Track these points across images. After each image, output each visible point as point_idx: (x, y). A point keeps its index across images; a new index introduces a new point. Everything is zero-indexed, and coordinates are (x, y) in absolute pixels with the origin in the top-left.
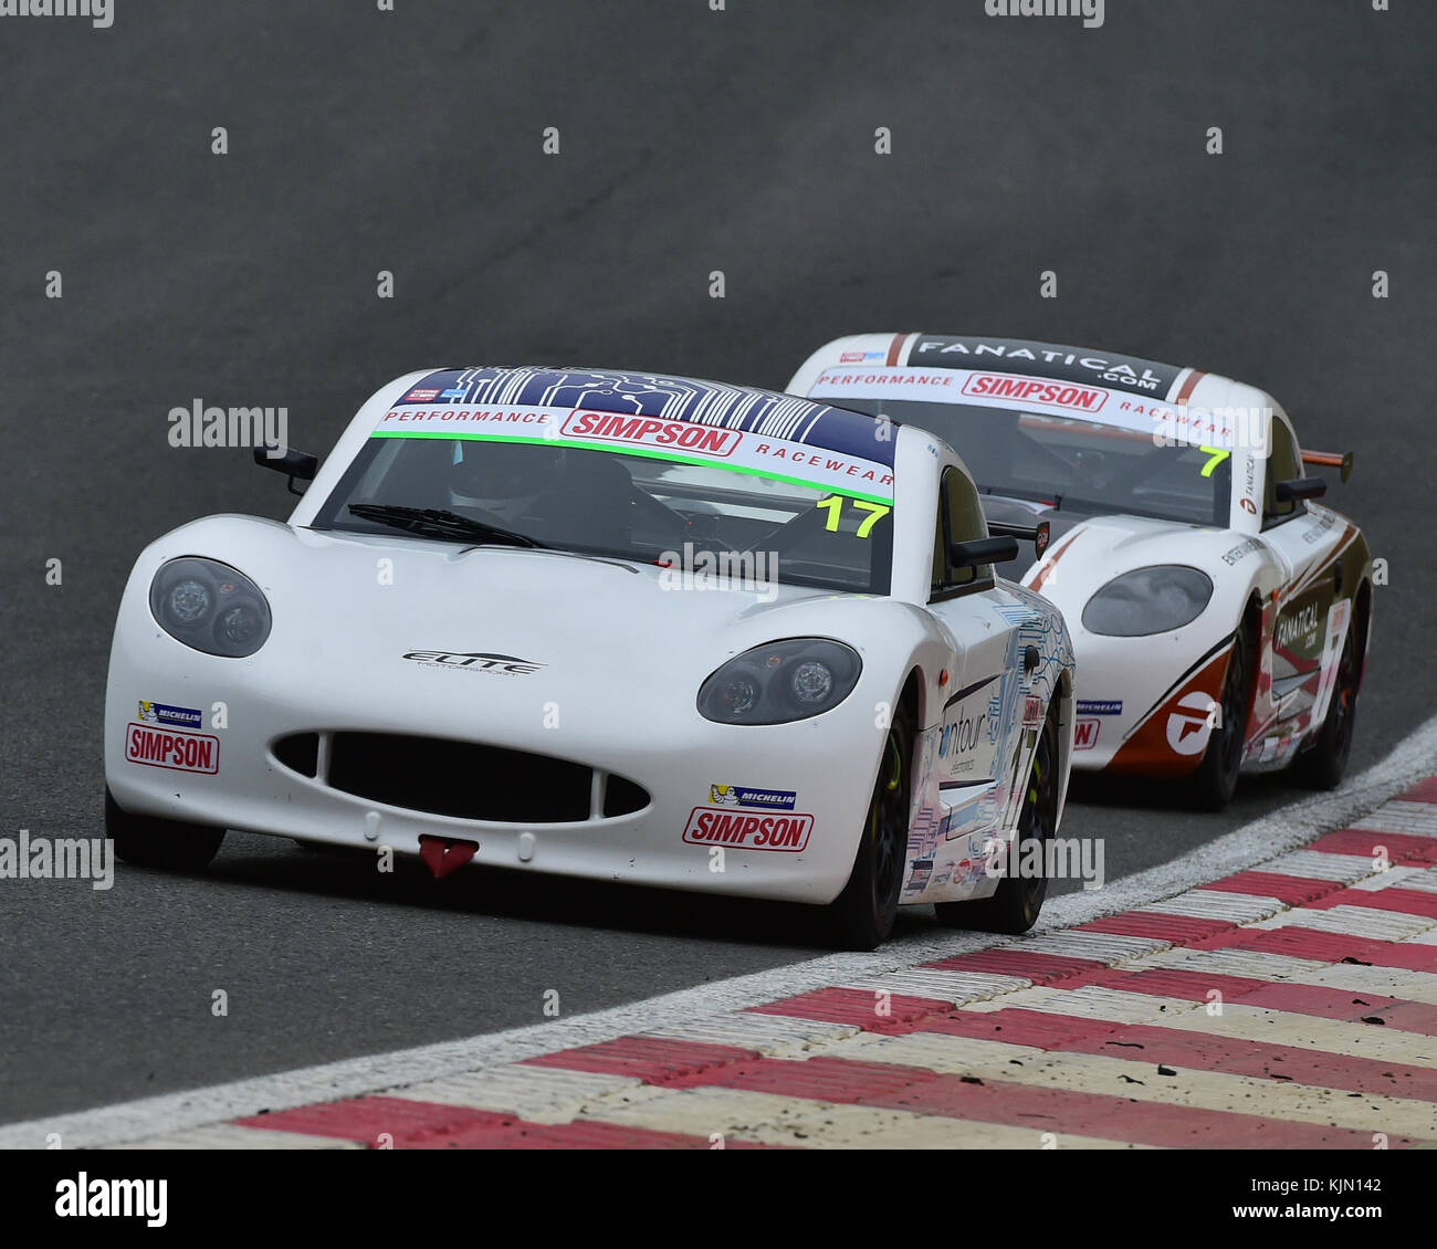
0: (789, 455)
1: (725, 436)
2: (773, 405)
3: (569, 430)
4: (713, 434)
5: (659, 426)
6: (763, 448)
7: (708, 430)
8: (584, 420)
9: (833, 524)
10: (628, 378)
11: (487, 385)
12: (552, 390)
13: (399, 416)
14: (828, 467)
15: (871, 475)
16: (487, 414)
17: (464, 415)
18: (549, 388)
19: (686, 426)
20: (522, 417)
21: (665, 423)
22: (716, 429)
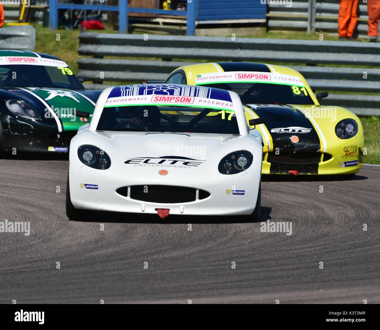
0: (207, 102)
1: (191, 99)
2: (199, 90)
3: (153, 101)
4: (188, 99)
5: (174, 98)
6: (200, 101)
7: (186, 98)
8: (156, 98)
9: (223, 117)
10: (162, 86)
11: (129, 91)
12: (146, 91)
13: (110, 101)
14: (217, 104)
15: (227, 105)
16: (132, 99)
17: (126, 100)
18: (145, 90)
19: (181, 97)
20: (140, 99)
21: (176, 97)
22: (188, 97)
